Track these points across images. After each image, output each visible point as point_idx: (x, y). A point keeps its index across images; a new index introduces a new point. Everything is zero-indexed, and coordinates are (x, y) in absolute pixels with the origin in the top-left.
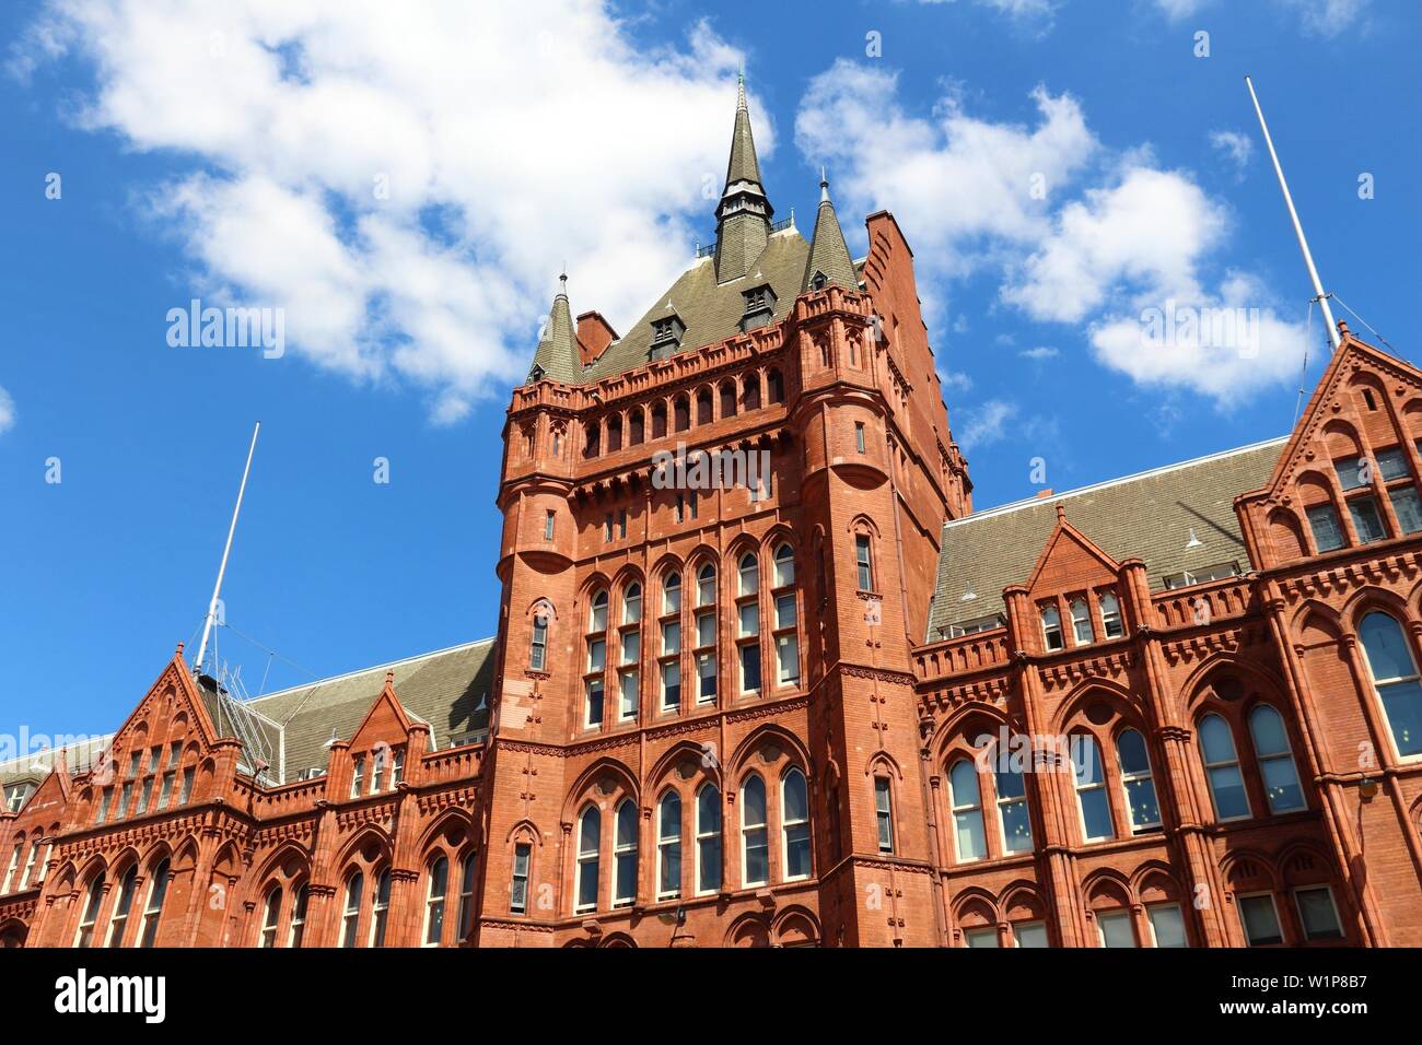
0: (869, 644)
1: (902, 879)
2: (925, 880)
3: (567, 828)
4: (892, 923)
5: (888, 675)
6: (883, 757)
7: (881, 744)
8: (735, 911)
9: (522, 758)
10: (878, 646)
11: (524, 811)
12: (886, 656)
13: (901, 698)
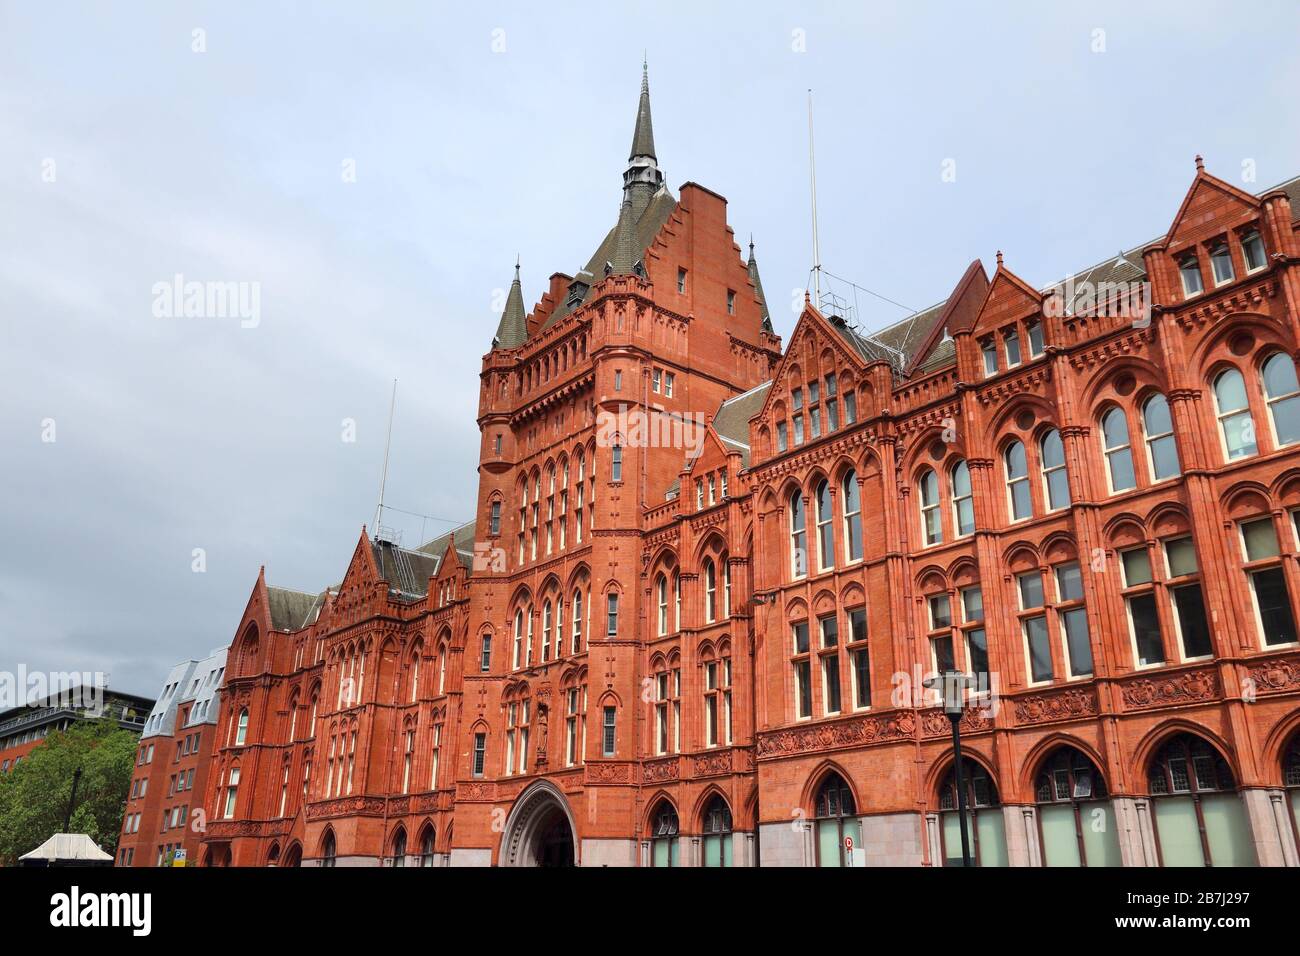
0: (612, 515)
1: (617, 651)
2: (631, 649)
3: (510, 624)
4: (607, 675)
5: (621, 532)
6: (612, 582)
7: (613, 575)
8: (566, 667)
9: (485, 587)
10: (617, 515)
11: (486, 616)
12: (622, 520)
13: (629, 545)
